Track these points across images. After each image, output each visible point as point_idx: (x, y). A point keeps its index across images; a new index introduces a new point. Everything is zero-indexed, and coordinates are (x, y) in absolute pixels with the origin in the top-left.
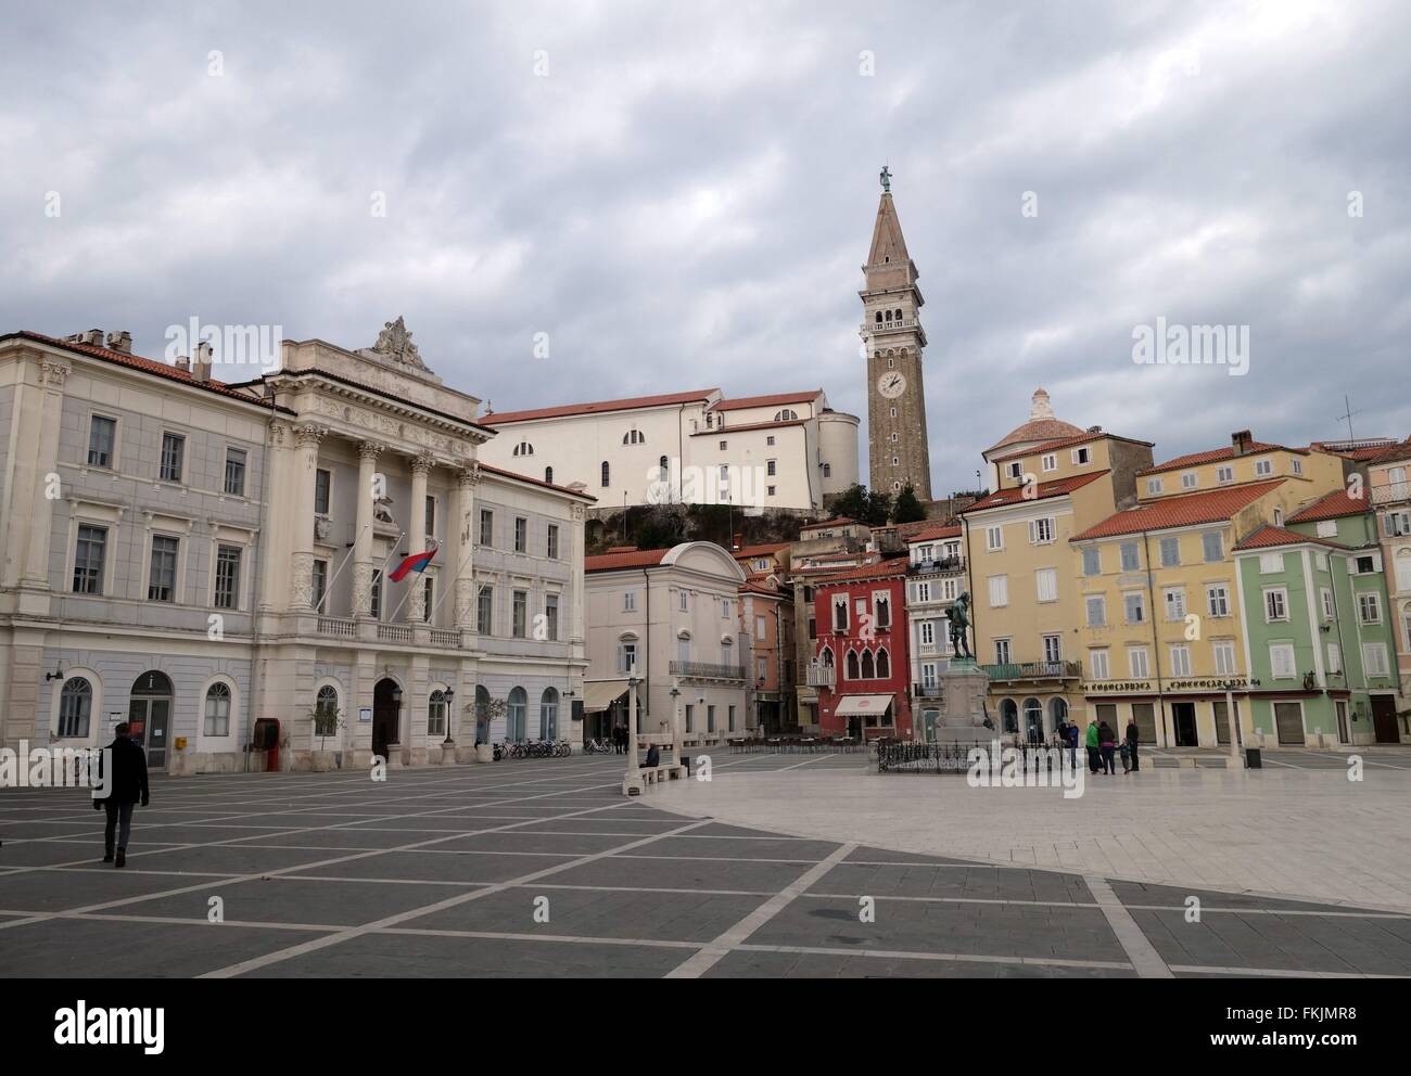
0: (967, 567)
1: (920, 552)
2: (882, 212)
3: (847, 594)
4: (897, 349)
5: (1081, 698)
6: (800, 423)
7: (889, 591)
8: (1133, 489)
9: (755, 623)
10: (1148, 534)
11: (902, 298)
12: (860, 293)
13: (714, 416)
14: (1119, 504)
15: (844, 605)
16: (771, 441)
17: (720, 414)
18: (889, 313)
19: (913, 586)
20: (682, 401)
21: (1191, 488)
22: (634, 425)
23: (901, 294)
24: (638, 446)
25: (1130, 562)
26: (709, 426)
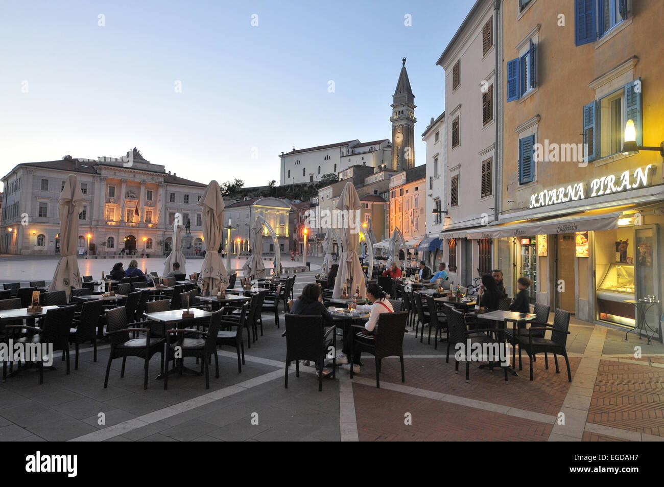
2: (402, 71)
4: (401, 125)
6: (371, 152)
11: (404, 106)
12: (391, 105)
13: (351, 150)
18: (399, 112)
20: (340, 145)
22: (328, 154)
24: (329, 160)
26: (349, 153)
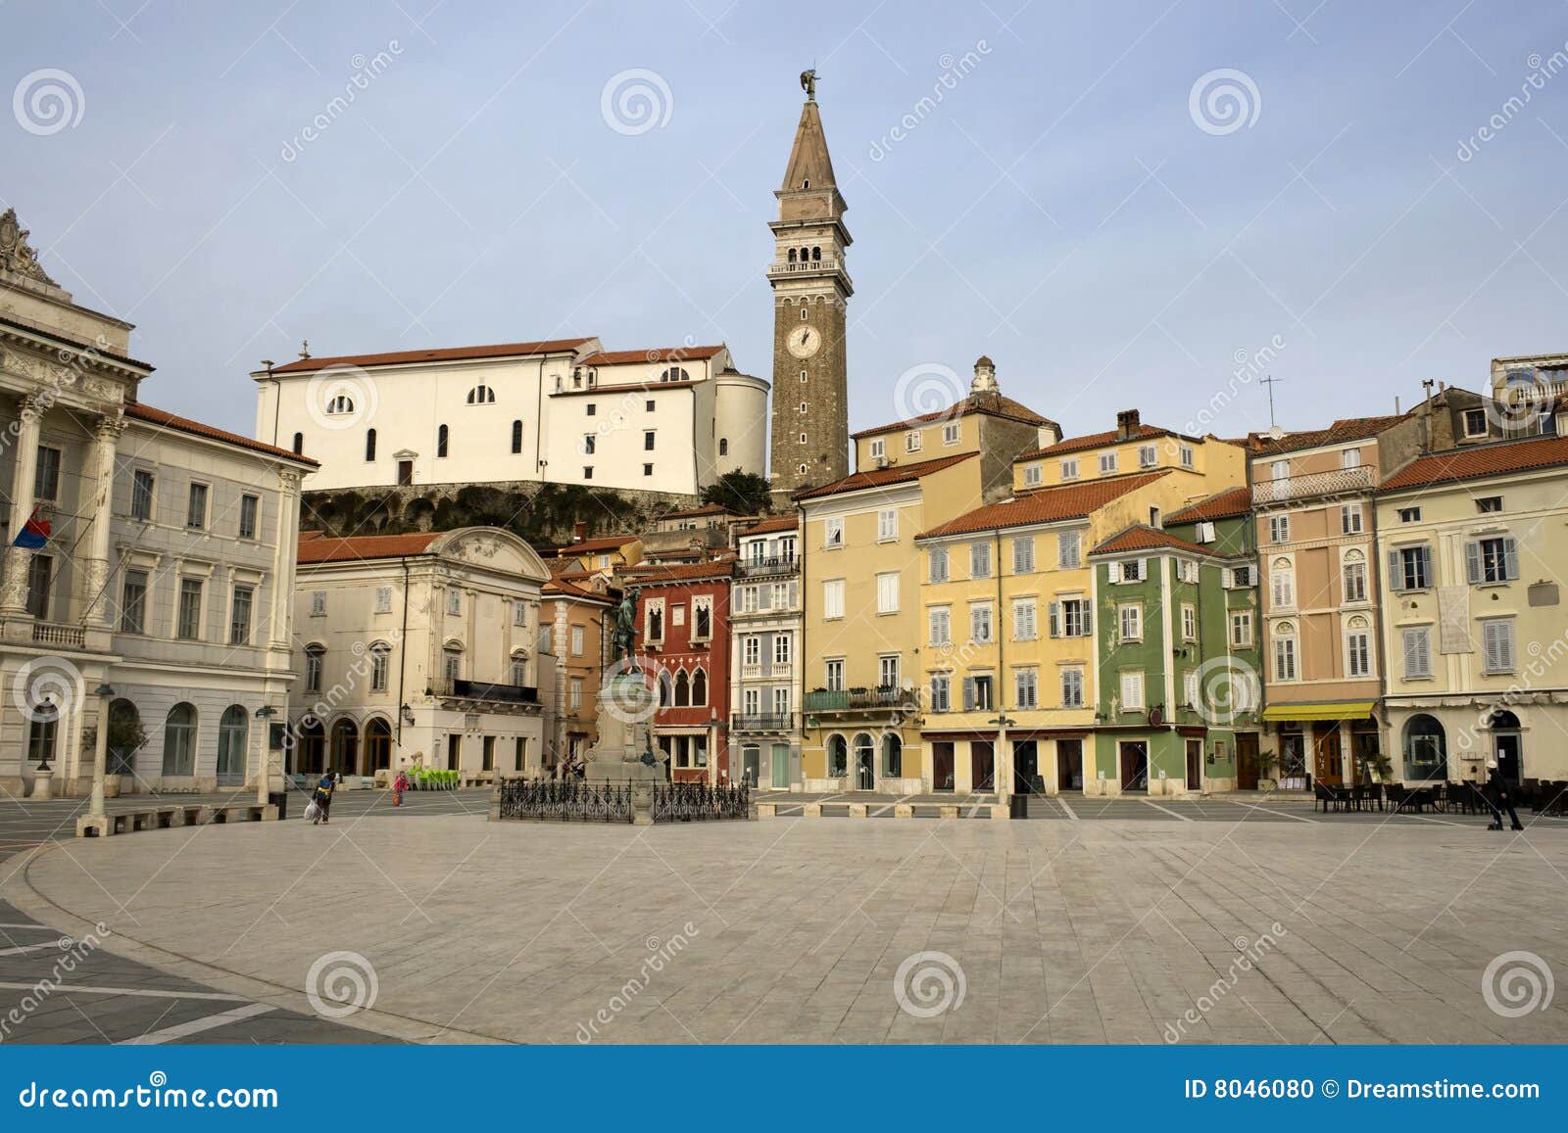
0: (802, 569)
1: (751, 546)
2: (803, 125)
3: (663, 599)
4: (812, 296)
5: (917, 734)
6: (689, 386)
7: (711, 597)
8: (1008, 478)
9: (569, 633)
10: (1002, 532)
11: (821, 233)
12: (770, 224)
13: (584, 371)
14: (988, 494)
15: (659, 612)
16: (651, 406)
17: (592, 370)
18: (804, 252)
19: (739, 591)
20: (545, 352)
21: (1071, 479)
22: (482, 379)
23: (821, 227)
24: (486, 405)
25: (980, 569)
26: (578, 384)
